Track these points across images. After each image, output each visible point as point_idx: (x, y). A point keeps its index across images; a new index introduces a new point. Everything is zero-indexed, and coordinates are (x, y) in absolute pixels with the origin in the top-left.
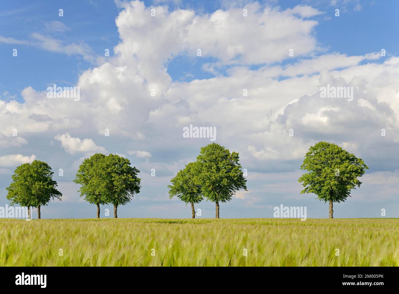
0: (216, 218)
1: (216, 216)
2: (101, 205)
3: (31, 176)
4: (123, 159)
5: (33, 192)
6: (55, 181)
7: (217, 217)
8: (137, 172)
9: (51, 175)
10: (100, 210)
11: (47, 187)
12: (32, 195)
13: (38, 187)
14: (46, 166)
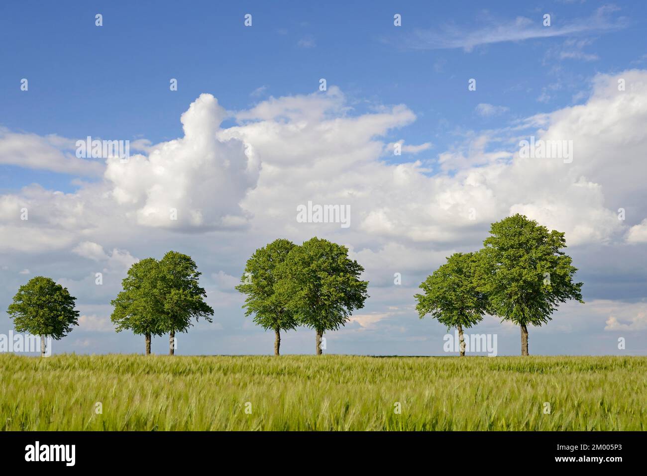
0: (523, 354)
1: (523, 351)
2: (282, 331)
3: (163, 279)
4: (337, 246)
5: (167, 307)
6: (203, 289)
7: (525, 353)
8: (359, 269)
9: (196, 278)
10: (280, 339)
11: (191, 297)
12: (163, 312)
13: (176, 298)
14: (187, 263)
